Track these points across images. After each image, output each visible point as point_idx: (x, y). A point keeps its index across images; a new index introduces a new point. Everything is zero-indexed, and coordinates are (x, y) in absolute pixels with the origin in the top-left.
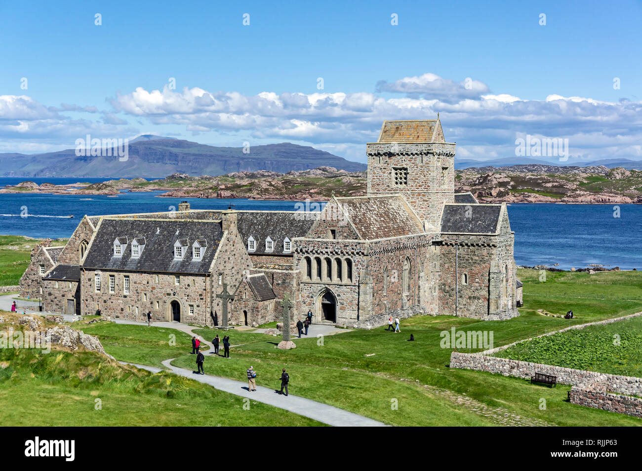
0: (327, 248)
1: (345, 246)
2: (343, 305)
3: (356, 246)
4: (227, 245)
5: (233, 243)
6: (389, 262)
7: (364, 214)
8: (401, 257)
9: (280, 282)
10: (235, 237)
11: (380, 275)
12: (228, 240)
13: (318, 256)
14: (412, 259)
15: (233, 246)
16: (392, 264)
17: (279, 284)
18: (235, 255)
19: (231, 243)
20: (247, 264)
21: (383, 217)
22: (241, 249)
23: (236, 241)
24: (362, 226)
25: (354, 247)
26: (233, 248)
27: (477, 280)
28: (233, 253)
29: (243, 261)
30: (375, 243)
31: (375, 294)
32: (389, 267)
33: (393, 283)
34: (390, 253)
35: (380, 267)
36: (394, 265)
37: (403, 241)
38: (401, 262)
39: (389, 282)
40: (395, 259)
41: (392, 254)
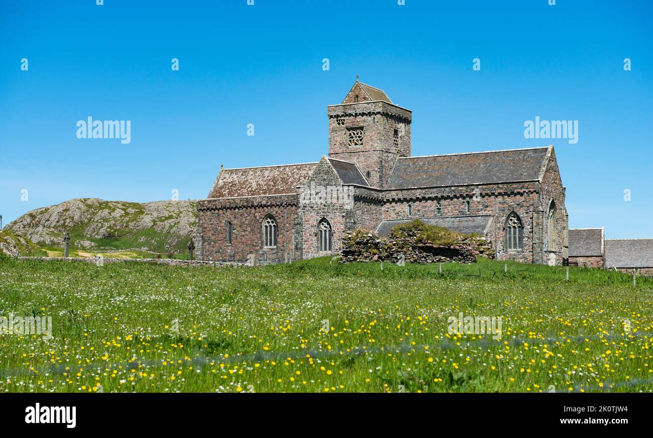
6: (235, 218)
8: (258, 214)
14: (280, 217)
30: (208, 202)
31: (212, 243)
32: (235, 222)
33: (243, 236)
34: (237, 210)
35: (220, 222)
36: (244, 220)
37: (258, 200)
38: (258, 218)
39: (236, 235)
40: (247, 215)
41: (241, 211)
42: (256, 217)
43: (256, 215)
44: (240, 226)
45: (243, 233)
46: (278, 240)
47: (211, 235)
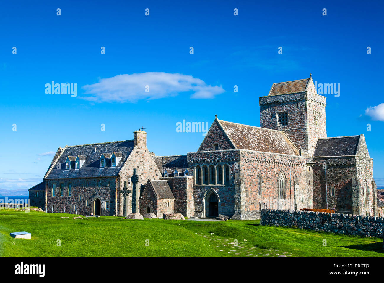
0: (211, 158)
1: (223, 155)
2: (223, 202)
3: (231, 154)
4: (136, 156)
5: (142, 155)
6: (263, 171)
7: (244, 136)
8: (276, 170)
9: (177, 185)
10: (144, 151)
11: (254, 180)
12: (137, 153)
13: (205, 164)
14: (287, 173)
15: (143, 158)
16: (267, 173)
17: (176, 187)
18: (144, 165)
19: (141, 155)
20: (156, 173)
21: (262, 140)
22: (150, 161)
23: (145, 155)
24: (240, 142)
25: (230, 155)
26: (142, 160)
27: (342, 192)
28: (143, 163)
29: (152, 171)
30: (248, 153)
31: (249, 194)
32: (263, 175)
33: (268, 188)
34: (264, 164)
35: (254, 174)
36: (268, 174)
37: (277, 157)
38: (276, 173)
39: (264, 187)
40: (269, 170)
41: (266, 165)
42: (274, 172)
43: (275, 170)
44: (266, 180)
45: (268, 186)
46: (286, 194)
47: (248, 187)
